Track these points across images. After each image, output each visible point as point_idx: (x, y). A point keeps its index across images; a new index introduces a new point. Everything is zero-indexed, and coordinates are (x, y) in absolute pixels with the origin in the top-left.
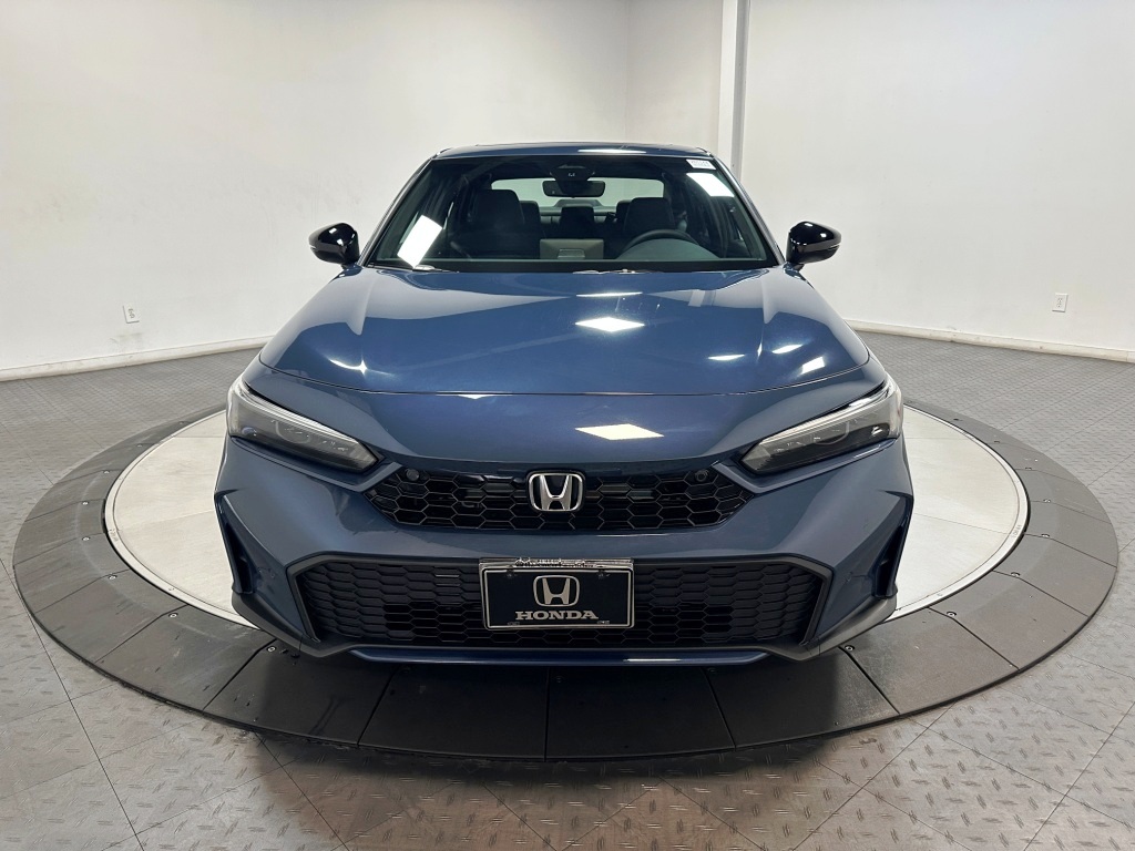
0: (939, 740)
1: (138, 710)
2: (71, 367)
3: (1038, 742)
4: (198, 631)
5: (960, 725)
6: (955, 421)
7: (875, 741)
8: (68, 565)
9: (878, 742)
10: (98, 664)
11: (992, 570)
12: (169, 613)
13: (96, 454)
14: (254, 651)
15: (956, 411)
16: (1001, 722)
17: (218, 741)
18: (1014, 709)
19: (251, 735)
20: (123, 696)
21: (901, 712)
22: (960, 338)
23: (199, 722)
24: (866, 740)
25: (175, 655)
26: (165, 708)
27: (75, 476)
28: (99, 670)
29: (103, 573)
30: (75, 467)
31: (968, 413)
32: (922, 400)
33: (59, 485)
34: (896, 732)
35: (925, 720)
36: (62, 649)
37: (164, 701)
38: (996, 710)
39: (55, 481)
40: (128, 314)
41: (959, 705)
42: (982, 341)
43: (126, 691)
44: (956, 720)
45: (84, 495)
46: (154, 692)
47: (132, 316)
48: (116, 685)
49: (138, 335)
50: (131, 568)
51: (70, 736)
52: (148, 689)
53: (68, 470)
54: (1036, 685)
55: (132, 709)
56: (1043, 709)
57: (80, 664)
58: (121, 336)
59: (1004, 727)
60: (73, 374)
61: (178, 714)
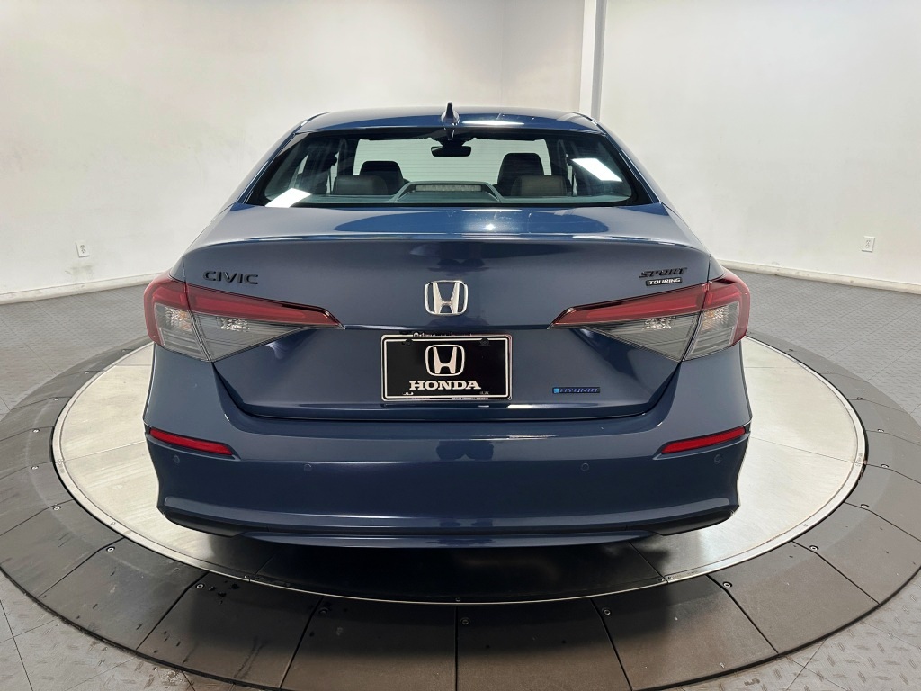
0: (816, 681)
1: (77, 648)
2: (31, 295)
3: (906, 681)
4: (133, 567)
5: (833, 663)
6: (790, 352)
7: (758, 682)
8: (16, 495)
9: (761, 684)
10: (41, 599)
11: (843, 502)
12: (107, 547)
13: (50, 379)
14: (184, 588)
15: (788, 340)
16: (870, 660)
17: (149, 683)
18: (879, 645)
19: (180, 675)
20: (63, 633)
21: (780, 652)
22: (783, 272)
23: (133, 661)
24: (750, 681)
25: (112, 591)
26: (101, 645)
27: (29, 403)
28: (41, 604)
29: (49, 504)
30: (30, 392)
31: (798, 343)
32: (758, 330)
33: (14, 410)
34: (776, 672)
35: (800, 657)
36: (8, 582)
37: (100, 638)
38: (863, 647)
39: (11, 407)
40: (80, 250)
41: (829, 641)
42: (801, 275)
43: (66, 627)
44: (830, 659)
45: (36, 422)
46: (91, 629)
47: (84, 251)
48: (57, 621)
49: (88, 268)
50: (75, 499)
51: (11, 677)
52: (86, 626)
53: (23, 396)
54: (895, 619)
55: (70, 647)
56: (905, 646)
57: (25, 598)
58: (74, 269)
59: (874, 665)
60: (32, 302)
61: (113, 653)
